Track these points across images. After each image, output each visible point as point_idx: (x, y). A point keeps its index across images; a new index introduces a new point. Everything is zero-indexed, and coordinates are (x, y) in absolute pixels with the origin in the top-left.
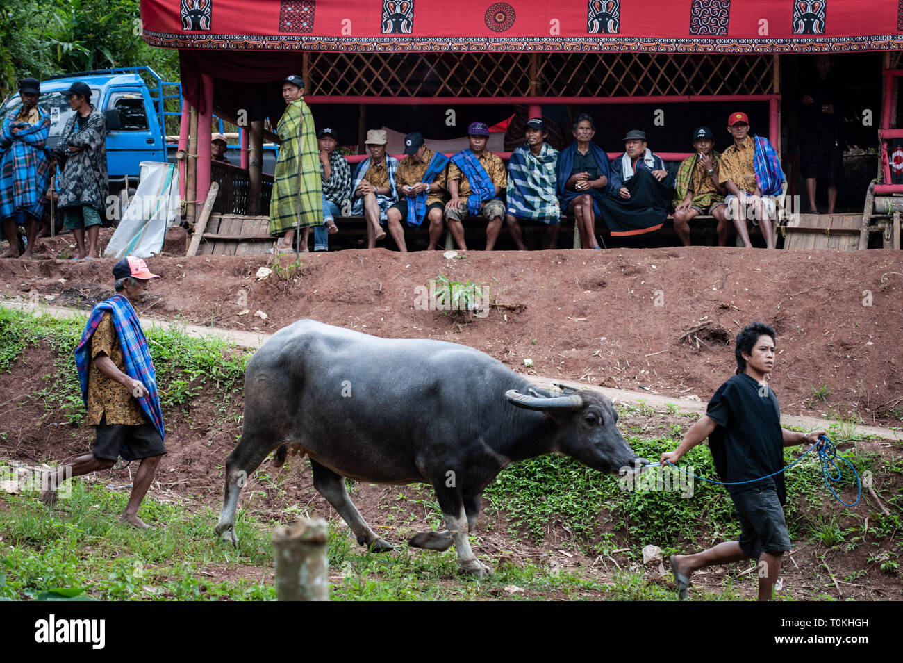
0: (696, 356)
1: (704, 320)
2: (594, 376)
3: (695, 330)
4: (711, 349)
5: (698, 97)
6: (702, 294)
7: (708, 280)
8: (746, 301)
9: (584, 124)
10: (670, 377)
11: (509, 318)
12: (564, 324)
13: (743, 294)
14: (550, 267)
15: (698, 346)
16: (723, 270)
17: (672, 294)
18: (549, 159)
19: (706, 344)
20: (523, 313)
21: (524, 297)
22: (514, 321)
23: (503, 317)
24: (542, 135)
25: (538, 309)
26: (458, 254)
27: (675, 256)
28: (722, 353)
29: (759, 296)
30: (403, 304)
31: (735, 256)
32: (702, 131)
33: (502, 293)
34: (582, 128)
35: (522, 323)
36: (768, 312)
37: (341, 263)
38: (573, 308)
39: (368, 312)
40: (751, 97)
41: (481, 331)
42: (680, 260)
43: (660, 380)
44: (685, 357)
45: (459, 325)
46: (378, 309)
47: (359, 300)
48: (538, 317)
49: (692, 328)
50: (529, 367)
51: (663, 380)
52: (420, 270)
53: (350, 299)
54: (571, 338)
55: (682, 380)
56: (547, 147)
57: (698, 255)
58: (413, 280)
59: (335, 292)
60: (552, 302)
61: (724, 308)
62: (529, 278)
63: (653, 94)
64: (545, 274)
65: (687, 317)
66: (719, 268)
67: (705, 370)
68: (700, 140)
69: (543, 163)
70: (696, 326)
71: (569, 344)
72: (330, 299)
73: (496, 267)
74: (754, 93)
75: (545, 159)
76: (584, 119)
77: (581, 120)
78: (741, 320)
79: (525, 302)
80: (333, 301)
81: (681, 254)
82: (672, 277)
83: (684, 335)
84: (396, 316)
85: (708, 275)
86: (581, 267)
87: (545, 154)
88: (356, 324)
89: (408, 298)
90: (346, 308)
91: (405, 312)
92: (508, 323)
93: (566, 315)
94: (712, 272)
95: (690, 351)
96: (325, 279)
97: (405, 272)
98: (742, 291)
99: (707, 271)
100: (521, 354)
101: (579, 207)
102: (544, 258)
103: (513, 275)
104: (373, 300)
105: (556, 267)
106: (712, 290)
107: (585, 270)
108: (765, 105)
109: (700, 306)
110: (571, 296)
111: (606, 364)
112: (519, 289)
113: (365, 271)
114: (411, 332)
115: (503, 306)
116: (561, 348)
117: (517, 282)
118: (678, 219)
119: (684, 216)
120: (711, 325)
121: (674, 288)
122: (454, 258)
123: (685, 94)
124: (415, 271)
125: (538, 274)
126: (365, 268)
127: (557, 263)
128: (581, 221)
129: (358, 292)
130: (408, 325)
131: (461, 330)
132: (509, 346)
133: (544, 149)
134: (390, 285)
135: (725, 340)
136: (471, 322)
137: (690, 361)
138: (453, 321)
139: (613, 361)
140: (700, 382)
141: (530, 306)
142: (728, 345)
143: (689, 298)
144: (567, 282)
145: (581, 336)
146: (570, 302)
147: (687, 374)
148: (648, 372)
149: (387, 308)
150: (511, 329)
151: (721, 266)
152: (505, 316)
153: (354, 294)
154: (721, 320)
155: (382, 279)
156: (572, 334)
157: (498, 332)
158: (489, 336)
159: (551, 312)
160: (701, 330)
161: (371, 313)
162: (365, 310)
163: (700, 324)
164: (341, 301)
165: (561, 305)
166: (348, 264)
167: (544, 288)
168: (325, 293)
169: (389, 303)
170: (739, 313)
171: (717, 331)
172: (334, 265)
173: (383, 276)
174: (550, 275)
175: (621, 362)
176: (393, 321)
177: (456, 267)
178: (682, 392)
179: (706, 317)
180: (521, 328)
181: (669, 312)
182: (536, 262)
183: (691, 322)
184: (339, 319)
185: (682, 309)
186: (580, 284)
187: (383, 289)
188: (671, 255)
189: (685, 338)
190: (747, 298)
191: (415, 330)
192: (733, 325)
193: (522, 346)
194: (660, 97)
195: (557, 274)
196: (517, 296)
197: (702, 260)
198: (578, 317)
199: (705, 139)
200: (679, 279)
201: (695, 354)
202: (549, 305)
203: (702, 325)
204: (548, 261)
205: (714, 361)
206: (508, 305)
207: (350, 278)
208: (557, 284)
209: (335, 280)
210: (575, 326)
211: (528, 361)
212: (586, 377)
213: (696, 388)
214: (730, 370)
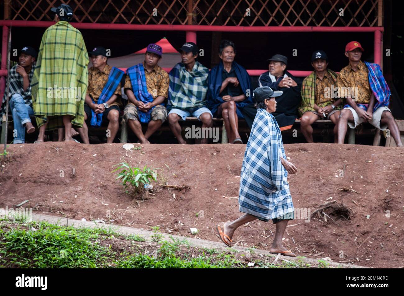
0: (325, 228)
1: (329, 200)
2: (246, 242)
3: (323, 208)
4: (335, 222)
5: (319, 28)
6: (327, 180)
7: (331, 169)
8: (361, 185)
9: (229, 49)
10: (305, 244)
11: (177, 196)
12: (220, 201)
13: (359, 181)
14: (208, 157)
15: (326, 220)
16: (343, 161)
17: (304, 179)
18: (200, 74)
19: (332, 219)
20: (188, 193)
21: (188, 180)
22: (181, 199)
23: (172, 196)
24: (193, 56)
25: (199, 190)
26: (135, 146)
27: (304, 150)
28: (344, 226)
29: (371, 183)
30: (92, 185)
31: (351, 151)
32: (319, 54)
33: (171, 177)
34: (228, 52)
35: (188, 200)
36: (379, 194)
37: (41, 152)
38: (227, 189)
39: (64, 191)
40: (360, 29)
41: (156, 206)
42: (309, 153)
43: (297, 246)
44: (316, 228)
45: (138, 202)
46: (72, 188)
47: (56, 182)
48: (200, 196)
49: (321, 206)
50: (195, 234)
51: (299, 246)
52: (105, 158)
53: (49, 180)
54: (226, 212)
55: (315, 246)
56: (198, 66)
57: (322, 150)
58: (100, 166)
59: (36, 175)
60: (210, 185)
61: (345, 191)
62: (192, 166)
63: (284, 25)
64: (204, 162)
65: (316, 197)
66: (340, 160)
67: (332, 239)
68: (317, 60)
69: (194, 77)
70: (324, 204)
71: (225, 217)
72: (32, 180)
73: (165, 157)
74: (362, 26)
75: (196, 74)
76: (229, 45)
77: (227, 46)
78: (359, 201)
79: (189, 184)
80: (35, 182)
81: (309, 149)
82: (303, 166)
83: (315, 211)
84: (87, 194)
85: (331, 165)
86: (232, 157)
87: (196, 70)
88: (55, 200)
89: (96, 180)
90: (46, 187)
91: (94, 191)
92: (176, 200)
93: (222, 194)
94: (334, 163)
95: (320, 224)
96: (28, 165)
97: (93, 160)
98: (358, 178)
99: (330, 162)
100: (188, 224)
101: (226, 111)
102: (202, 150)
103: (178, 163)
104: (68, 181)
105: (212, 157)
106: (334, 177)
107: (235, 160)
108: (372, 35)
109: (326, 189)
110: (224, 180)
111: (255, 232)
112: (184, 174)
113: (61, 159)
114: (100, 206)
115: (172, 187)
116: (219, 220)
117: (182, 169)
118: (304, 122)
119: (309, 120)
120: (336, 204)
121: (305, 175)
122: (132, 149)
123: (309, 25)
124: (101, 159)
125: (199, 162)
126: (61, 156)
127: (212, 154)
128: (228, 122)
129: (55, 175)
130: (97, 201)
131: (139, 205)
132: (178, 218)
133: (195, 67)
134: (81, 170)
135: (347, 216)
136: (147, 199)
137: (320, 232)
138: (132, 198)
139: (260, 231)
140: (329, 248)
141: (194, 187)
142: (349, 219)
143: (317, 183)
144: (221, 169)
145: (235, 211)
146: (224, 184)
147: (318, 241)
148: (287, 240)
149: (79, 188)
150: (178, 205)
151: (341, 158)
152: (174, 195)
153: (53, 177)
154: (343, 200)
155: (74, 165)
156: (227, 209)
157: (169, 207)
158: (162, 210)
159: (210, 191)
160: (327, 208)
161: (67, 192)
162: (62, 189)
163: (327, 203)
164: (41, 182)
165: (217, 186)
166: (47, 153)
167: (204, 173)
168: (29, 176)
169: (81, 184)
170: (356, 195)
171: (340, 208)
172: (34, 154)
173: (75, 163)
174: (208, 163)
175: (267, 231)
176: (85, 198)
177: (134, 157)
178: (315, 255)
179: (331, 198)
180: (187, 204)
181: (302, 194)
182: (197, 153)
183: (320, 202)
184: (40, 196)
185: (312, 191)
186: (231, 171)
187: (76, 173)
188: (302, 150)
189: (315, 213)
190: (362, 183)
191: (103, 205)
192: (353, 204)
193: (188, 219)
194: (290, 27)
195: (213, 162)
196: (182, 179)
197: (326, 154)
198: (231, 196)
199: (321, 60)
200: (308, 168)
201: (323, 226)
202: (208, 187)
203: (329, 204)
204: (206, 152)
205: (339, 232)
206: (176, 186)
207: (48, 164)
208: (214, 170)
209: (36, 165)
210: (229, 203)
211: (194, 230)
212: (240, 242)
213: (325, 252)
214: (351, 239)
